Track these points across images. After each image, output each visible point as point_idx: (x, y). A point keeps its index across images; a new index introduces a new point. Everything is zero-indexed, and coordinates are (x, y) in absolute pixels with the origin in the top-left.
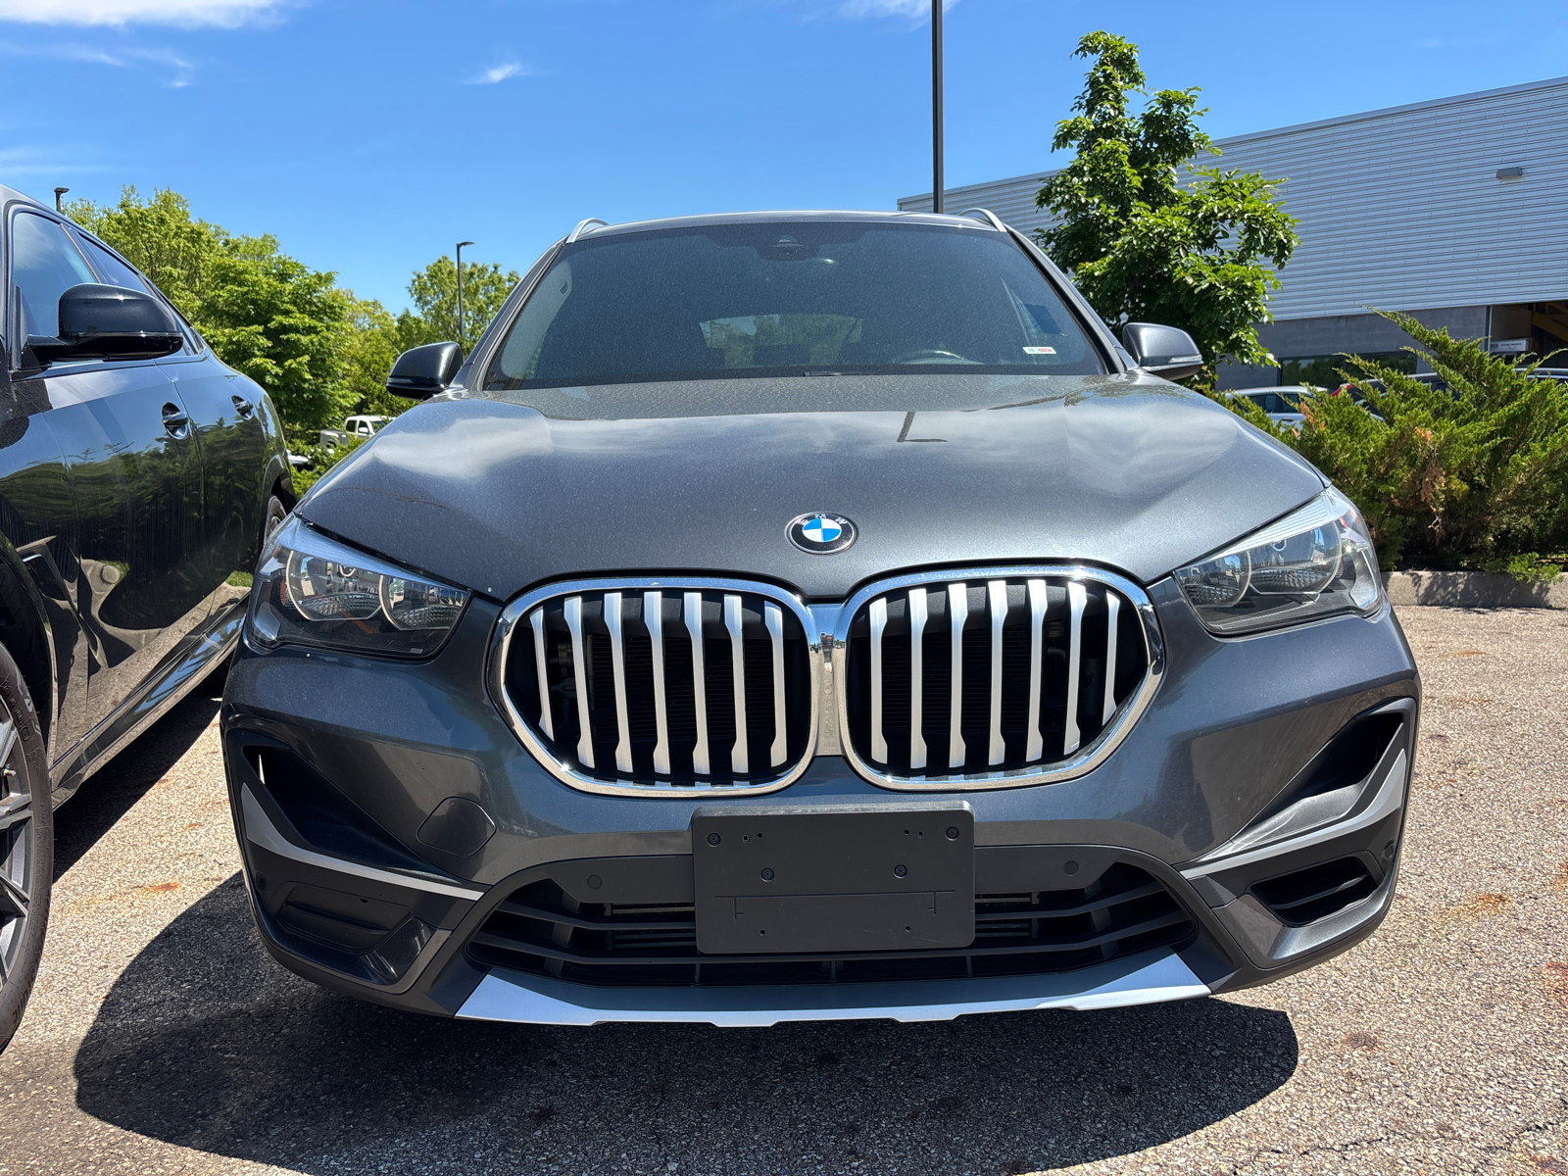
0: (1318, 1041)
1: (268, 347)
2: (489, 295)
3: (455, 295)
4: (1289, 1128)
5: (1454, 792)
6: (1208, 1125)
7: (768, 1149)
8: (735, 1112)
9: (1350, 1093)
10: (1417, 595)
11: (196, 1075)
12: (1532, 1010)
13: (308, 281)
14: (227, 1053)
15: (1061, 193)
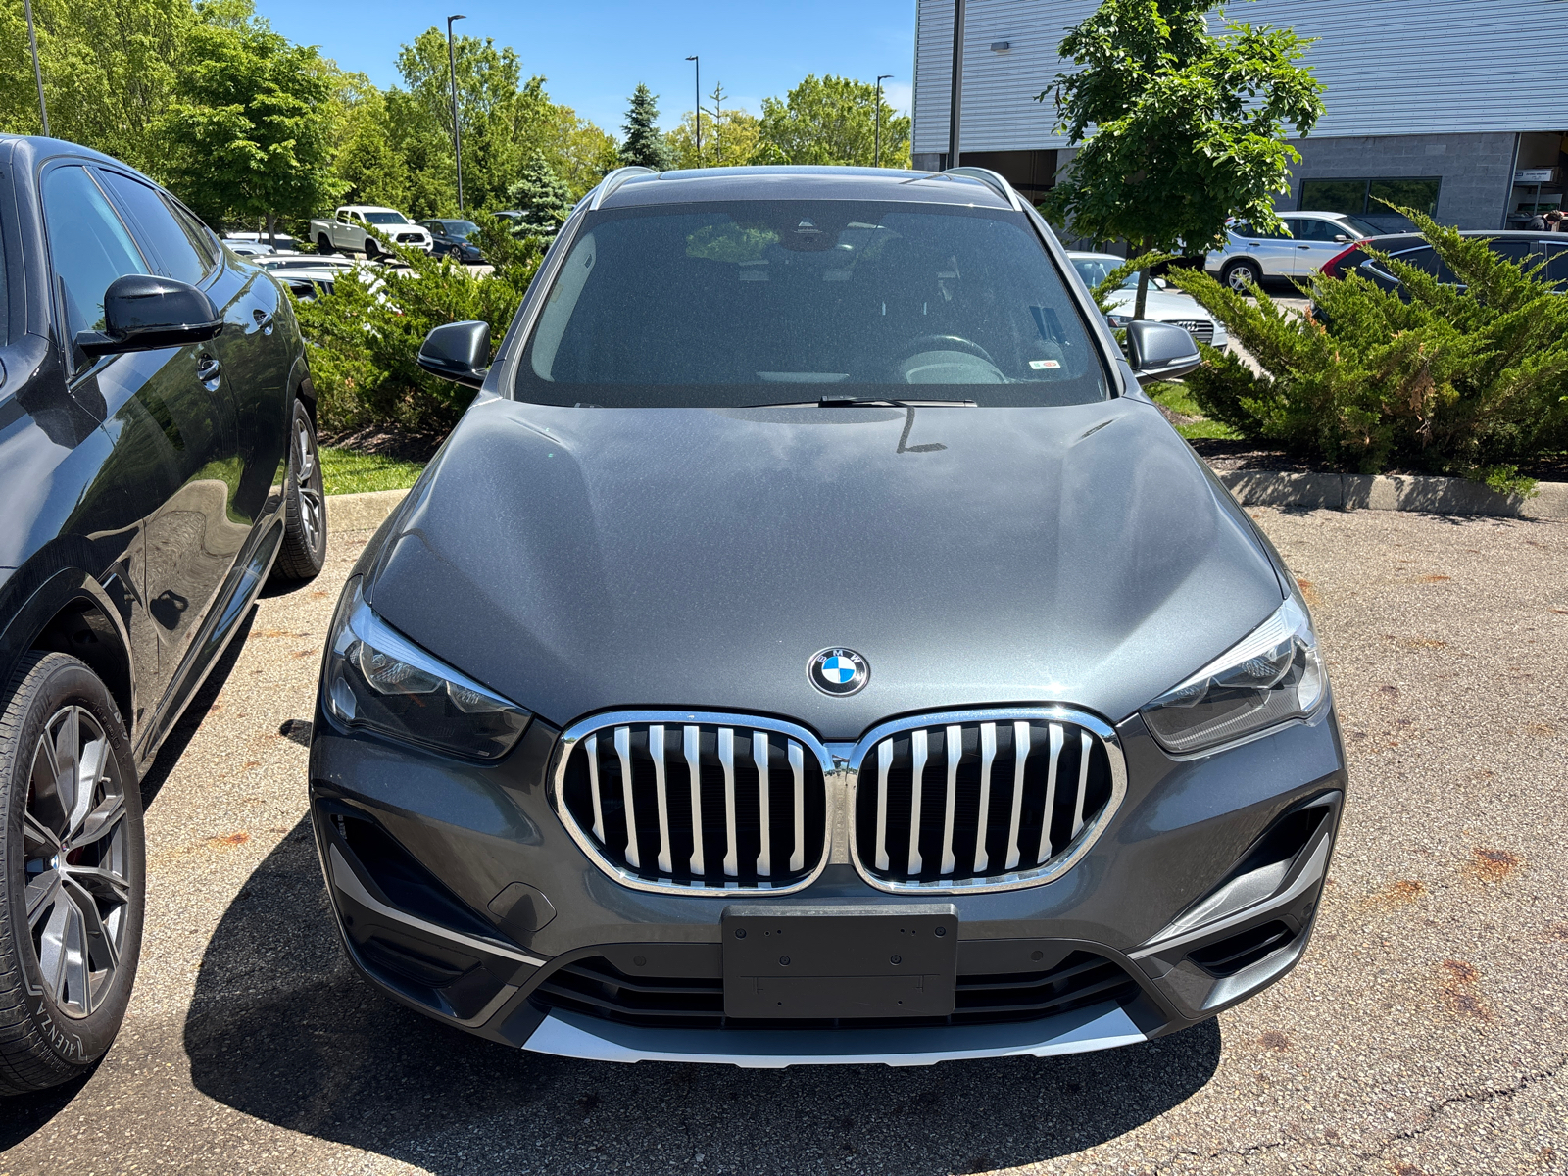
0: (1238, 1040)
1: (251, 129)
2: (483, 73)
3: (446, 72)
4: (1205, 1131)
5: (1394, 758)
6: (1139, 1125)
7: (778, 1142)
8: (750, 1103)
9: (1259, 1095)
10: (1398, 500)
11: (293, 1052)
12: (1423, 1011)
13: (289, 56)
14: (316, 1030)
15: (1086, 44)
